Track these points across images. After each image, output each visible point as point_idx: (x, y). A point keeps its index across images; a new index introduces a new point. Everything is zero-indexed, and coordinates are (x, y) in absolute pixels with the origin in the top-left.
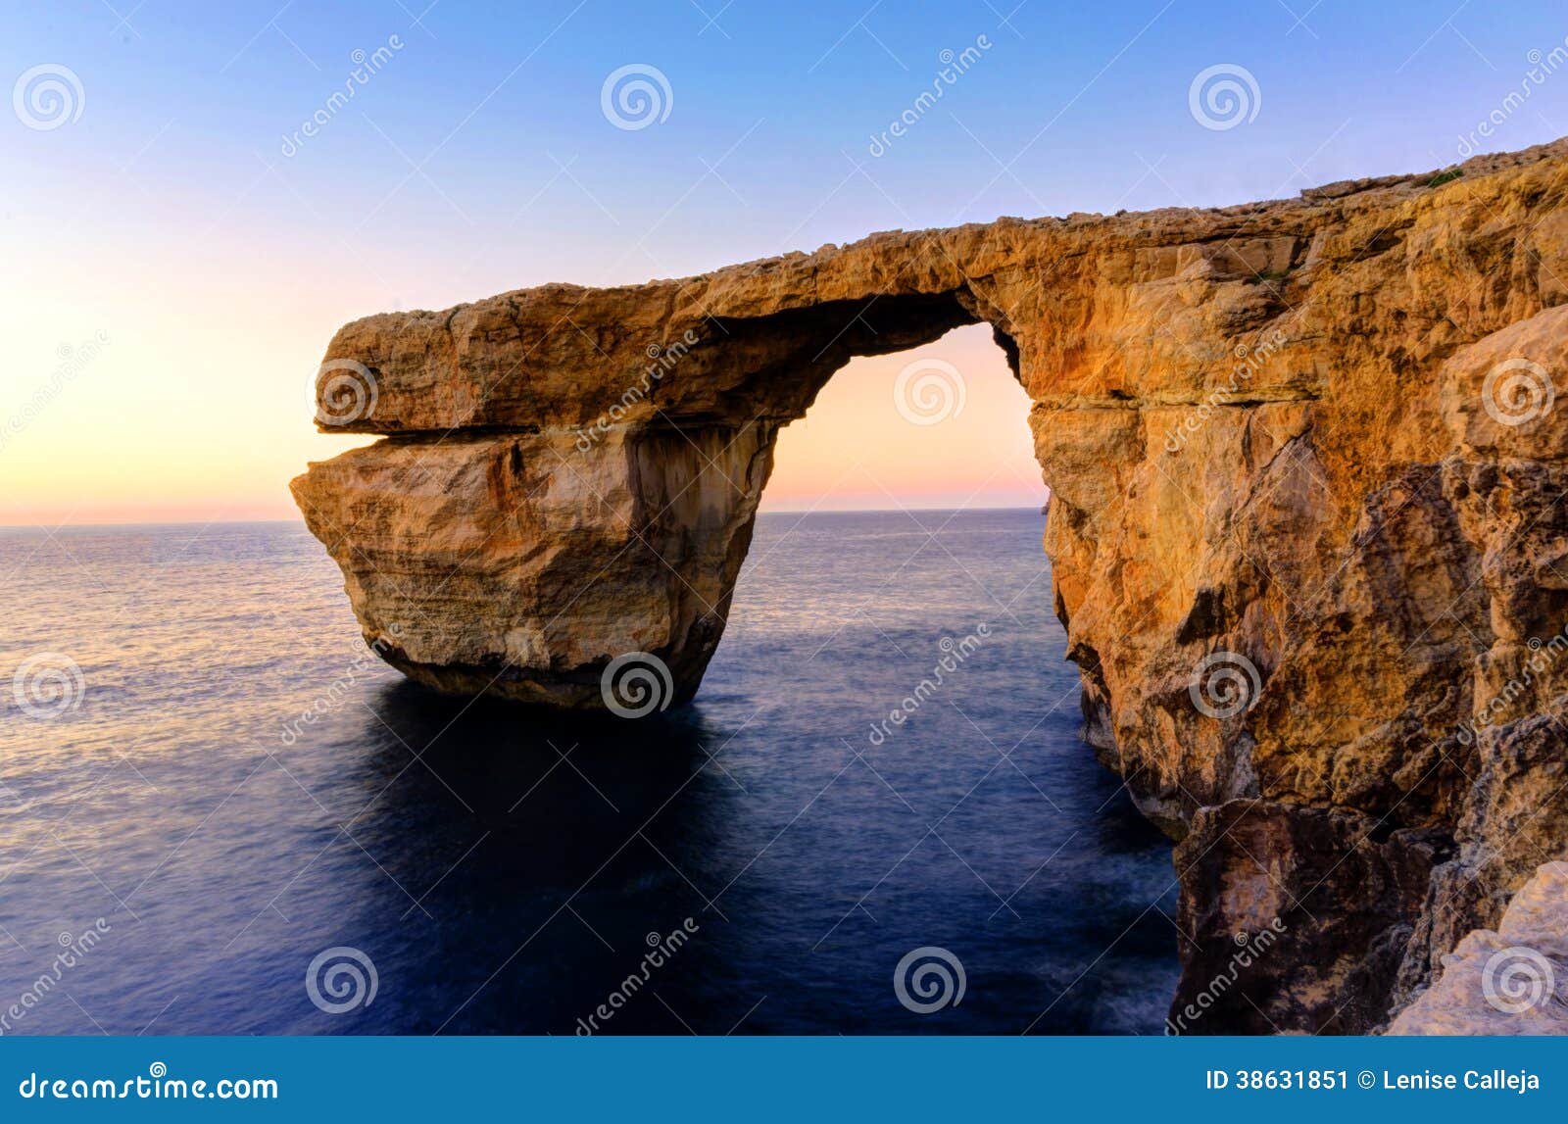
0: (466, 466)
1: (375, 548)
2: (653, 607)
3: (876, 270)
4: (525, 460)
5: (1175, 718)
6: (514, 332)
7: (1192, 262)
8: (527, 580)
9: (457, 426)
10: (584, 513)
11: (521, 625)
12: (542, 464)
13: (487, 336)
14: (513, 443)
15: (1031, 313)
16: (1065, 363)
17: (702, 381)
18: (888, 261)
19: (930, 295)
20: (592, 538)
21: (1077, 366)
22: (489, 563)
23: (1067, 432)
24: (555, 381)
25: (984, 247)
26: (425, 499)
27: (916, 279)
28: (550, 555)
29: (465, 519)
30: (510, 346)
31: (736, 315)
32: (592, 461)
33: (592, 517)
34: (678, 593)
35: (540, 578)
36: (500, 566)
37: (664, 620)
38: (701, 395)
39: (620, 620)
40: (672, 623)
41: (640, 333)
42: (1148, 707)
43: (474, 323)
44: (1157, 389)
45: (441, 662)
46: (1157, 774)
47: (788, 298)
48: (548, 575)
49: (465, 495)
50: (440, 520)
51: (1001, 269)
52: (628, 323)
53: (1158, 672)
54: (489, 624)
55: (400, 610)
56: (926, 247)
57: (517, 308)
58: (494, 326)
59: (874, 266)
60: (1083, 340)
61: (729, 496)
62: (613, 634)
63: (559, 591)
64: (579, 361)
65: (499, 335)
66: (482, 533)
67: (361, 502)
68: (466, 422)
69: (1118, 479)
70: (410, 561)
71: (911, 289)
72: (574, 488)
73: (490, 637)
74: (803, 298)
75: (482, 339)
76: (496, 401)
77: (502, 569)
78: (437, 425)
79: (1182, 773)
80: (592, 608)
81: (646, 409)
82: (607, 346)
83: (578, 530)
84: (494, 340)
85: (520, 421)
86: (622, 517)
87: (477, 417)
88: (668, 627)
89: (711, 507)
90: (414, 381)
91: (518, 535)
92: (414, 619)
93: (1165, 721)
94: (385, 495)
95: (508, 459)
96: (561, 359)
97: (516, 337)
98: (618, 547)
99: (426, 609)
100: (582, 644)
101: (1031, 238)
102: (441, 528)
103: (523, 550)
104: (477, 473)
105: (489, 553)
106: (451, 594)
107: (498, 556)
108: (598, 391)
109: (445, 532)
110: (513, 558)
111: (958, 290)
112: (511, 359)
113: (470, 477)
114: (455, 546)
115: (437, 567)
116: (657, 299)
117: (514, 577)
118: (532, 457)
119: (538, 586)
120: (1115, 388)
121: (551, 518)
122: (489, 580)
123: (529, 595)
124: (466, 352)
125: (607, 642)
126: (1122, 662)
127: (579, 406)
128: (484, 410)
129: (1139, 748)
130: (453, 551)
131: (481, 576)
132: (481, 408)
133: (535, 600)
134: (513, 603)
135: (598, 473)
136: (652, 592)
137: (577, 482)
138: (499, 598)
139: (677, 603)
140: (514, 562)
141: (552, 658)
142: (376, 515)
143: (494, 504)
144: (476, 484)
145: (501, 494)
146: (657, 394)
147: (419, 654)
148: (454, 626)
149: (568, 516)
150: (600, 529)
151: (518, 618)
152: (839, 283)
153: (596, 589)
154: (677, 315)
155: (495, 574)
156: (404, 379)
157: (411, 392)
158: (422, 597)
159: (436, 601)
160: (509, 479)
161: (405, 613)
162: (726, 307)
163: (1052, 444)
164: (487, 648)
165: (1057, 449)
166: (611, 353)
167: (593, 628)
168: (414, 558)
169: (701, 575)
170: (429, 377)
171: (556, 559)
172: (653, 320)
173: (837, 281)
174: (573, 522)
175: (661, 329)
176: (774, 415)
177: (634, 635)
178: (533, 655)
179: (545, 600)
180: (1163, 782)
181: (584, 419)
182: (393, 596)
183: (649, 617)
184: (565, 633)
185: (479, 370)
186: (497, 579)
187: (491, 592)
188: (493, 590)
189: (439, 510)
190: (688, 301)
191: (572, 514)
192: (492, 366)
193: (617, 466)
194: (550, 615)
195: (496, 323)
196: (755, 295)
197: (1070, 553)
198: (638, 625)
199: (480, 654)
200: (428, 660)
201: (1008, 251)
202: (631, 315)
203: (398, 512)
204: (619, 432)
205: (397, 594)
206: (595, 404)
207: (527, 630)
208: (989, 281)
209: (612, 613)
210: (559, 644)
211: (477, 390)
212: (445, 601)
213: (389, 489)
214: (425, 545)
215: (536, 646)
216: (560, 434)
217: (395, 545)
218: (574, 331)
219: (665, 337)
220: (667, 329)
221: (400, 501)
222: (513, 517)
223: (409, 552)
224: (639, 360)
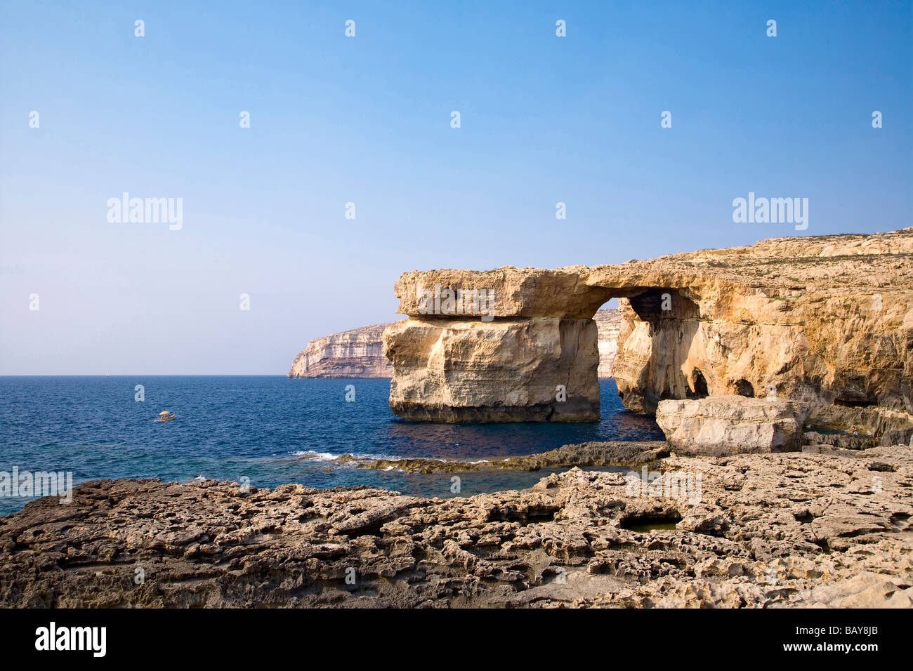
0: (508, 330)
3: (658, 279)
4: (531, 329)
6: (534, 285)
8: (529, 372)
9: (505, 316)
10: (549, 348)
11: (519, 389)
12: (536, 330)
14: (528, 323)
18: (663, 278)
20: (549, 357)
22: (514, 366)
24: (541, 302)
25: (696, 279)
26: (494, 342)
27: (671, 283)
28: (537, 363)
29: (507, 350)
30: (532, 290)
32: (550, 330)
33: (550, 350)
35: (532, 372)
45: (477, 405)
48: (535, 371)
49: (508, 341)
50: (498, 350)
51: (702, 286)
52: (565, 285)
54: (503, 390)
55: (464, 385)
56: (676, 275)
64: (549, 296)
66: (512, 355)
67: (460, 342)
68: (511, 315)
70: (478, 365)
72: (545, 340)
73: (502, 395)
76: (525, 308)
77: (519, 368)
80: (542, 383)
81: (562, 314)
82: (557, 292)
84: (528, 287)
85: (527, 315)
86: (559, 350)
87: (516, 314)
91: (525, 356)
92: (471, 388)
94: (471, 339)
96: (544, 295)
98: (557, 360)
99: (478, 384)
100: (536, 396)
103: (527, 361)
104: (512, 333)
105: (514, 362)
106: (493, 378)
107: (518, 363)
108: (551, 307)
109: (499, 354)
111: (684, 288)
112: (531, 294)
113: (510, 334)
114: (503, 360)
115: (492, 367)
116: (573, 278)
117: (524, 371)
118: (533, 328)
119: (531, 374)
120: (743, 319)
121: (539, 350)
122: (513, 372)
123: (528, 377)
125: (543, 395)
127: (546, 311)
128: (521, 311)
130: (502, 362)
131: (510, 371)
133: (529, 379)
134: (519, 381)
135: (552, 334)
137: (546, 337)
138: (515, 378)
140: (523, 365)
141: (527, 402)
142: (464, 347)
143: (517, 345)
144: (512, 336)
145: (519, 341)
146: (568, 309)
147: (468, 403)
148: (489, 391)
149: (544, 349)
150: (553, 354)
151: (517, 387)
152: (645, 282)
153: (545, 376)
154: (579, 284)
155: (516, 370)
158: (479, 379)
159: (485, 380)
160: (524, 335)
161: (467, 386)
163: (725, 332)
164: (498, 399)
166: (558, 294)
167: (540, 390)
168: (482, 364)
171: (540, 364)
172: (572, 284)
174: (545, 352)
175: (574, 288)
178: (519, 400)
179: (532, 378)
181: (547, 316)
184: (533, 392)
185: (522, 297)
187: (512, 376)
188: (515, 375)
189: (498, 346)
190: (583, 279)
192: (526, 296)
193: (556, 333)
194: (531, 385)
199: (494, 402)
200: (472, 405)
201: (704, 281)
203: (477, 347)
204: (557, 321)
205: (465, 379)
206: (550, 311)
207: (521, 391)
208: (698, 288)
209: (546, 385)
210: (531, 396)
211: (518, 304)
212: (488, 381)
213: (475, 338)
214: (490, 359)
215: (522, 397)
216: (541, 320)
217: (471, 360)
218: (550, 286)
219: (576, 290)
220: (576, 288)
221: (479, 343)
222: (523, 349)
223: (480, 362)
224: (565, 297)
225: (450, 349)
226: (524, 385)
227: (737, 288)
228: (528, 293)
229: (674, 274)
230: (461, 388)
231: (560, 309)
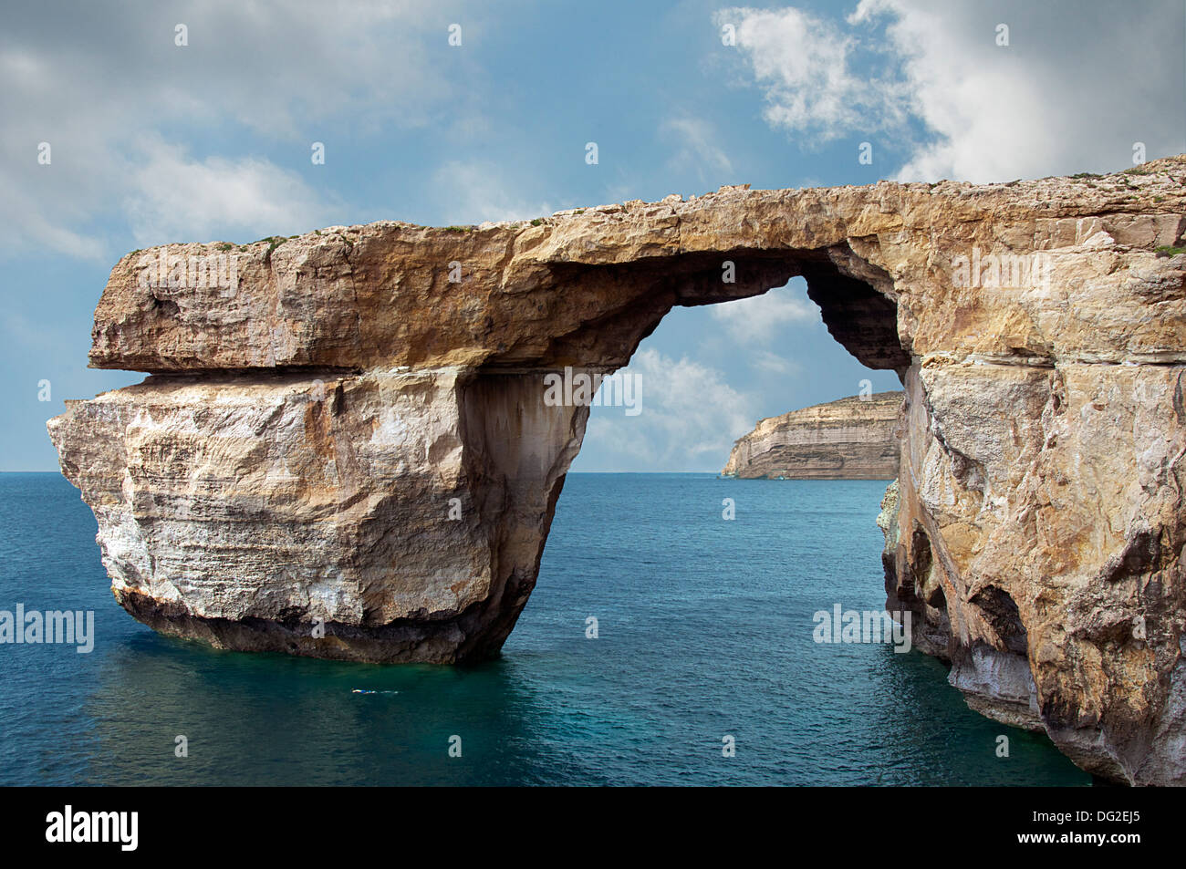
0: (281, 407)
1: (167, 492)
2: (474, 559)
3: (746, 222)
4: (349, 402)
5: (1102, 650)
6: (346, 269)
7: (1092, 234)
8: (346, 528)
9: (273, 365)
10: (412, 458)
11: (333, 577)
12: (368, 407)
13: (316, 273)
14: (337, 385)
15: (919, 274)
16: (957, 321)
17: (537, 325)
18: (761, 215)
19: (803, 250)
20: (418, 485)
21: (970, 324)
22: (302, 511)
23: (965, 386)
24: (384, 321)
25: (866, 208)
26: (233, 441)
27: (789, 235)
28: (373, 501)
29: (277, 463)
31: (588, 261)
32: (420, 405)
33: (419, 463)
34: (498, 545)
35: (360, 527)
36: (317, 513)
37: (485, 572)
38: (533, 341)
39: (439, 572)
40: (492, 576)
41: (478, 275)
42: (1072, 642)
43: (303, 258)
44: (1075, 348)
45: (233, 615)
46: (1075, 706)
47: (649, 246)
48: (368, 524)
49: (279, 437)
50: (249, 463)
51: (886, 229)
53: (1083, 608)
54: (294, 576)
56: (803, 204)
57: (351, 245)
58: (325, 262)
59: (745, 219)
60: (977, 299)
61: (552, 445)
62: (431, 587)
63: (379, 540)
64: (411, 302)
65: (330, 272)
66: (297, 478)
67: (155, 442)
68: (285, 361)
69: (1015, 431)
70: (209, 507)
71: (783, 244)
72: (401, 433)
73: (292, 589)
74: (665, 247)
75: (311, 275)
76: (323, 340)
77: (316, 517)
78: (246, 363)
79: (1108, 702)
80: (412, 559)
81: (476, 352)
83: (403, 477)
84: (323, 277)
85: (342, 361)
86: (452, 462)
87: (298, 356)
88: (488, 580)
89: (533, 455)
90: (223, 316)
91: (336, 480)
92: (206, 569)
93: (1092, 654)
94: (183, 434)
95: (331, 400)
96: (393, 299)
97: (347, 274)
98: (445, 494)
99: (221, 559)
100: (397, 597)
101: (919, 203)
102: (250, 472)
103: (341, 496)
104: (293, 414)
105: (303, 500)
106: (254, 542)
107: (313, 502)
108: (428, 333)
109: (254, 476)
110: (331, 505)
111: (833, 247)
112: (340, 297)
113: (285, 419)
114: (266, 491)
115: (242, 513)
116: (498, 241)
117: (331, 525)
118: (356, 399)
119: (358, 535)
120: (1017, 345)
121: (376, 463)
122: (302, 528)
123: (348, 544)
124: (293, 288)
125: (424, 595)
126: (1042, 601)
127: (407, 348)
128: (308, 349)
129: (1058, 681)
130: (264, 497)
131: (293, 524)
132: (304, 347)
133: (352, 550)
134: (328, 553)
135: (426, 417)
136: (474, 543)
137: (404, 426)
138: (311, 547)
139: (496, 555)
141: (365, 612)
142: (171, 458)
143: (311, 448)
144: (292, 426)
145: (318, 437)
146: (490, 338)
147: (207, 609)
148: (254, 577)
149: (394, 462)
150: (428, 475)
151: (329, 570)
152: (705, 234)
153: (416, 539)
154: (518, 258)
155: (308, 522)
156: (211, 314)
157: (217, 327)
158: (219, 546)
159: (235, 550)
160: (329, 420)
162: (579, 252)
164: (288, 602)
165: (954, 402)
167: (409, 580)
168: (214, 504)
169: (519, 525)
170: (241, 313)
171: (379, 506)
172: (491, 262)
173: (702, 232)
174: (399, 468)
175: (500, 274)
176: (602, 362)
177: (452, 588)
178: (342, 608)
179: (363, 549)
180: (1082, 712)
181: (411, 361)
182: (182, 544)
183: (469, 569)
184: (380, 585)
185: (305, 307)
186: (312, 527)
187: (303, 541)
188: (306, 538)
189: (250, 453)
190: (532, 244)
191: (398, 460)
192: (320, 304)
193: (445, 412)
194: (367, 565)
195: (328, 258)
196: (612, 242)
197: (953, 501)
198: (457, 578)
199: (279, 608)
200: (218, 615)
201: (894, 213)
202: (470, 256)
203: (199, 454)
204: (448, 376)
205: (187, 543)
206: (423, 346)
207: (340, 582)
208: (872, 241)
209: (431, 564)
210: (374, 597)
211: (300, 328)
212: (246, 551)
213: (189, 430)
214: (230, 491)
215: (347, 599)
216: (387, 376)
217: (192, 489)
218: (408, 271)
219: (505, 280)
220: (507, 271)
221: (202, 443)
222: (332, 461)
223: (208, 498)
224: (475, 303)
225: (140, 462)
226: (341, 565)
227: (1001, 224)
228: (324, 293)
229: (794, 199)
230: (184, 568)
231: (463, 340)
